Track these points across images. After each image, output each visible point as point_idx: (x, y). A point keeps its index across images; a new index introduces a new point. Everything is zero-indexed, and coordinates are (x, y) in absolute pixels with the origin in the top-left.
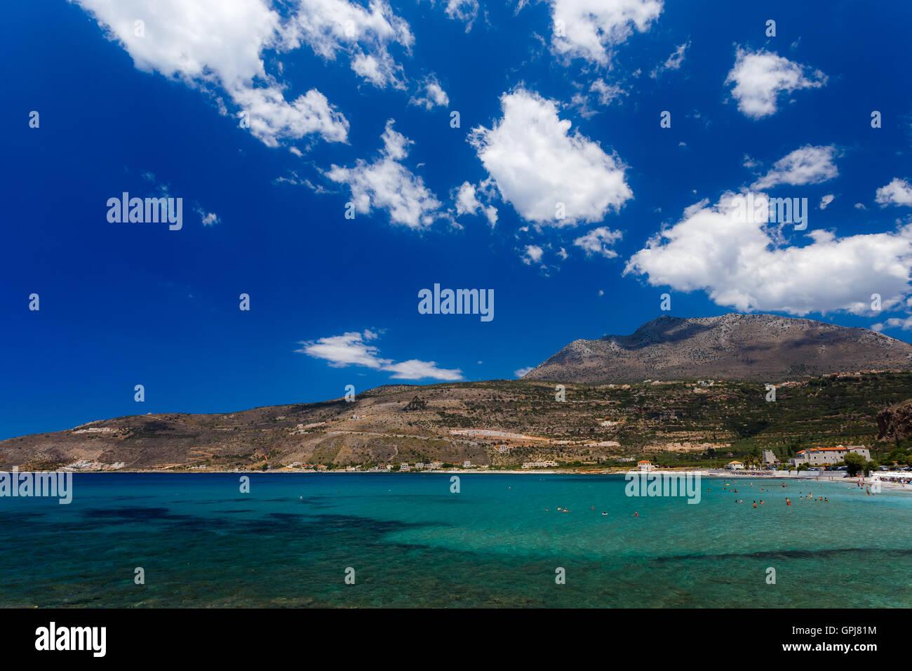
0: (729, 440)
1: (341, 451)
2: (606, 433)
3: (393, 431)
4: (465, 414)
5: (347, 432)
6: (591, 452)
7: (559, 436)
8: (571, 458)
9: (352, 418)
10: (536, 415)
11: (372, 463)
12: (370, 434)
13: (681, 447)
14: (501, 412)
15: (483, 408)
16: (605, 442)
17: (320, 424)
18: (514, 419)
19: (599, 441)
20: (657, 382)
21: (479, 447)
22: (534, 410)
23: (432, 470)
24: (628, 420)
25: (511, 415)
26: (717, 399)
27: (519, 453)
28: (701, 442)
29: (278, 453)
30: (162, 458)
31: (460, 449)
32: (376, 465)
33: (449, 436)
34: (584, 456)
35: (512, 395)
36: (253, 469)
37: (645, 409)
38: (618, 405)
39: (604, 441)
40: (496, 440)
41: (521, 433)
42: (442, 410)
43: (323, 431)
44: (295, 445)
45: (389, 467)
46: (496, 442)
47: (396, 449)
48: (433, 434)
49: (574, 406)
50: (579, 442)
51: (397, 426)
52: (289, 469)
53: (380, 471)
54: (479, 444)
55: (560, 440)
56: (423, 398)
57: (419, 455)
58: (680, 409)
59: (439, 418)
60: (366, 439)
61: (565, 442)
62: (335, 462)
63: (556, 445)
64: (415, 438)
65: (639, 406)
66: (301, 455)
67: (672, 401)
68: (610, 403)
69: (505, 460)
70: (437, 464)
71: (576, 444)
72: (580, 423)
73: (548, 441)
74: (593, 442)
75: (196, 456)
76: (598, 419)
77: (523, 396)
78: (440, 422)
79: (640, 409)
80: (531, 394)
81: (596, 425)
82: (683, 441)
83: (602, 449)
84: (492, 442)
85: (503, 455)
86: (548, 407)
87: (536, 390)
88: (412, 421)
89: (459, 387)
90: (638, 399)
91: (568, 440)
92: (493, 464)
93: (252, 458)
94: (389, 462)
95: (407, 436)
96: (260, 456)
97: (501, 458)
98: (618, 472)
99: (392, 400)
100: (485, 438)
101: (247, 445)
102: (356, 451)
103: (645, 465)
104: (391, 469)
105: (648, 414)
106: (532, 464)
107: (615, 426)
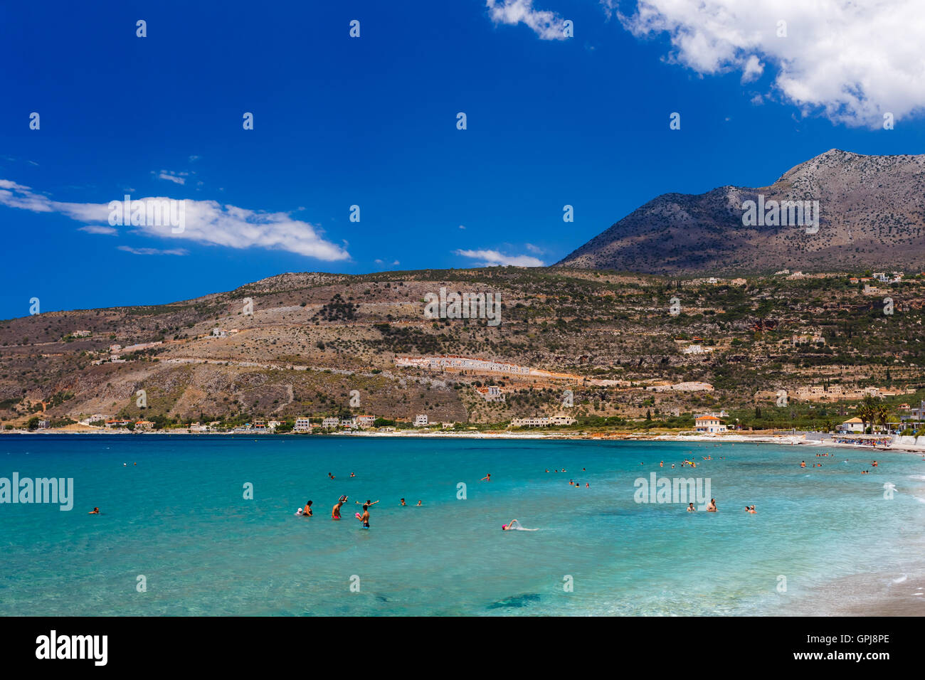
0: (915, 381)
1: (185, 395)
2: (691, 367)
3: (287, 359)
4: (428, 329)
5: (198, 361)
6: (657, 401)
7: (603, 372)
8: (619, 411)
9: (212, 333)
10: (562, 332)
11: (242, 416)
12: (243, 363)
13: (824, 394)
16: (687, 384)
17: (152, 345)
18: (522, 339)
19: (675, 381)
20: (798, 275)
21: (448, 390)
22: (560, 322)
23: (353, 430)
24: (735, 343)
25: (516, 333)
26: (903, 306)
27: (522, 402)
28: (862, 384)
29: (68, 398)
31: (412, 393)
32: (250, 422)
33: (393, 369)
34: (644, 408)
35: (522, 295)
36: (10, 428)
37: (769, 324)
38: (720, 316)
39: (685, 381)
40: (482, 377)
41: (531, 365)
42: (385, 321)
43: (153, 358)
44: (98, 383)
45: (272, 425)
46: (482, 381)
47: (290, 392)
48: (364, 365)
49: (637, 317)
50: (638, 383)
51: (296, 350)
52: (84, 427)
53: (253, 431)
54: (449, 384)
55: (603, 378)
56: (351, 299)
57: (333, 403)
58: (832, 323)
59: (378, 335)
60: (233, 374)
61: (613, 383)
62: (170, 416)
63: (594, 387)
64: (328, 372)
65: (757, 319)
66: (108, 402)
67: (820, 310)
68: (705, 313)
69: (494, 414)
70: (365, 420)
71: (632, 386)
72: (645, 349)
73: (580, 380)
74: (666, 382)
76: (679, 342)
77: (543, 298)
78: (379, 342)
79: (759, 324)
80: (558, 293)
81: (674, 352)
82: (829, 383)
83: (679, 395)
84: (475, 380)
85: (491, 404)
86: (588, 319)
87: (567, 286)
88: (324, 342)
89: (424, 279)
90: (757, 305)
91: (618, 379)
92: (472, 421)
93: (18, 407)
94: (276, 416)
95: (313, 368)
96: (34, 403)
97: (488, 409)
98: (657, 438)
99: (291, 301)
100: (461, 374)
101: (10, 382)
102: (214, 396)
103: (709, 424)
104: (277, 428)
105: (773, 333)
106: (526, 421)
107: (709, 354)
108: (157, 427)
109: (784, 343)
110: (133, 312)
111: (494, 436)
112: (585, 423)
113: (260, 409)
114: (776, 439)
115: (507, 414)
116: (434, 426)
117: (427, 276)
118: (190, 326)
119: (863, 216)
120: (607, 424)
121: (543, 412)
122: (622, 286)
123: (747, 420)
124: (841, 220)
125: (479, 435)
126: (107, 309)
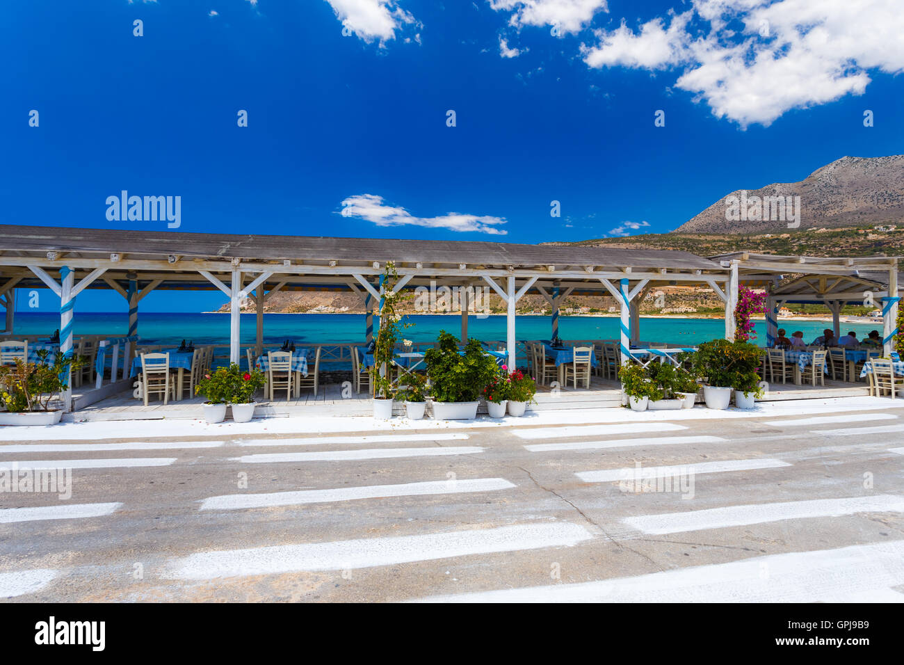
8: (715, 305)
11: (529, 308)
20: (824, 230)
26: (896, 245)
32: (532, 310)
45: (544, 311)
53: (535, 314)
70: (585, 309)
87: (684, 243)
90: (796, 248)
119: (866, 193)
122: (714, 241)
124: (850, 197)
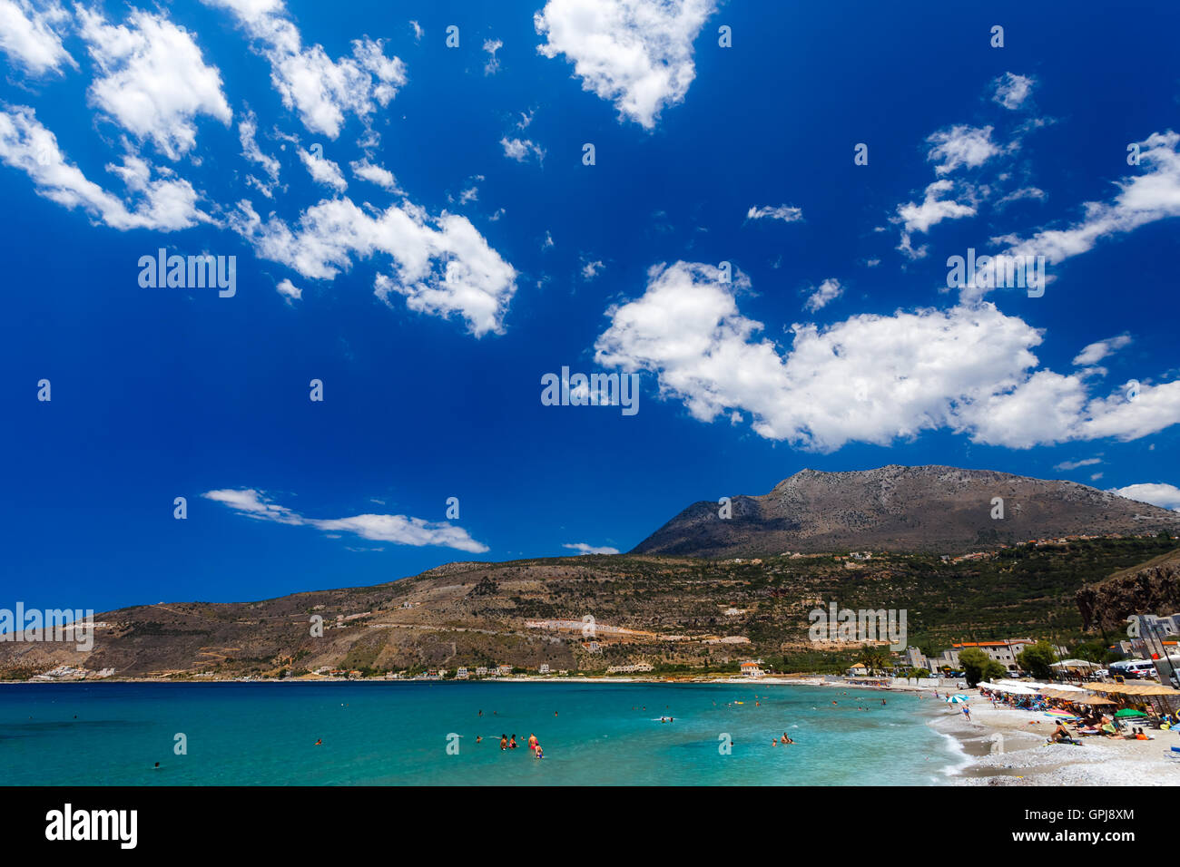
1: (383, 652)
2: (732, 625)
3: (452, 624)
4: (546, 600)
5: (394, 626)
6: (711, 652)
7: (670, 630)
8: (685, 660)
9: (403, 606)
10: (639, 601)
11: (421, 667)
12: (423, 627)
14: (594, 596)
15: (571, 591)
16: (731, 638)
17: (363, 615)
18: (610, 606)
19: (722, 636)
21: (562, 645)
22: (637, 593)
23: (498, 677)
24: (760, 606)
25: (607, 601)
26: (877, 577)
27: (615, 653)
29: (306, 654)
30: (162, 662)
31: (537, 647)
32: (426, 671)
33: (524, 630)
34: (702, 657)
35: (609, 574)
36: (267, 677)
37: (783, 592)
38: (747, 586)
39: (729, 635)
41: (618, 625)
42: (517, 595)
43: (364, 624)
45: (442, 673)
47: (454, 648)
48: (504, 627)
49: (689, 588)
50: (695, 638)
51: (458, 616)
52: (316, 676)
53: (429, 678)
54: (563, 641)
55: (670, 634)
56: (494, 579)
57: (483, 655)
59: (513, 605)
60: (416, 635)
61: (677, 638)
62: (373, 667)
63: (664, 641)
64: (480, 633)
65: (774, 588)
66: (333, 657)
67: (817, 581)
68: (736, 584)
69: (596, 663)
70: (505, 668)
71: (692, 640)
72: (697, 612)
73: (654, 635)
74: (715, 637)
75: (206, 659)
76: (721, 606)
77: (623, 576)
78: (513, 610)
79: (776, 592)
80: (633, 572)
81: (718, 613)
83: (726, 647)
84: (580, 637)
85: (593, 655)
86: (655, 590)
88: (477, 610)
89: (543, 564)
90: (772, 578)
91: (681, 635)
92: (580, 668)
93: (274, 661)
94: (444, 666)
95: (470, 630)
96: (284, 659)
97: (591, 659)
98: (714, 681)
99: (455, 582)
100: (571, 633)
101: (271, 644)
102: (403, 651)
103: (750, 670)
104: (445, 675)
105: (786, 598)
106: (619, 668)
107: (743, 615)
108: (364, 676)
109: (796, 605)
110: (353, 591)
111: (597, 680)
112: (660, 669)
113: (434, 660)
114: (803, 681)
115: (604, 663)
116: (553, 673)
117: (544, 562)
118: (390, 601)
119: (835, 513)
120: (676, 671)
121: (630, 660)
122: (676, 566)
123: (779, 665)
124: (820, 516)
125: (586, 680)
126: (337, 590)
